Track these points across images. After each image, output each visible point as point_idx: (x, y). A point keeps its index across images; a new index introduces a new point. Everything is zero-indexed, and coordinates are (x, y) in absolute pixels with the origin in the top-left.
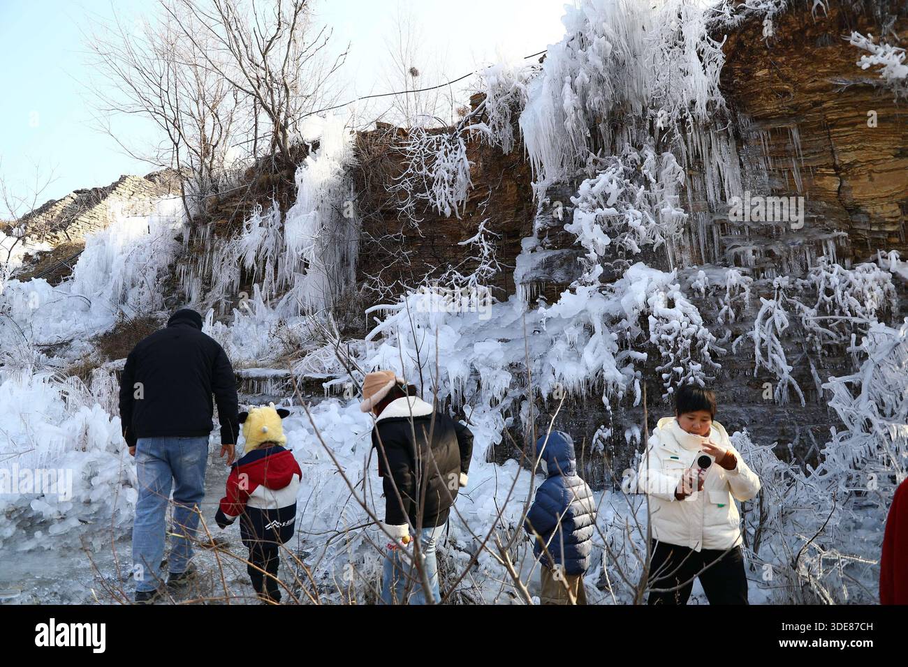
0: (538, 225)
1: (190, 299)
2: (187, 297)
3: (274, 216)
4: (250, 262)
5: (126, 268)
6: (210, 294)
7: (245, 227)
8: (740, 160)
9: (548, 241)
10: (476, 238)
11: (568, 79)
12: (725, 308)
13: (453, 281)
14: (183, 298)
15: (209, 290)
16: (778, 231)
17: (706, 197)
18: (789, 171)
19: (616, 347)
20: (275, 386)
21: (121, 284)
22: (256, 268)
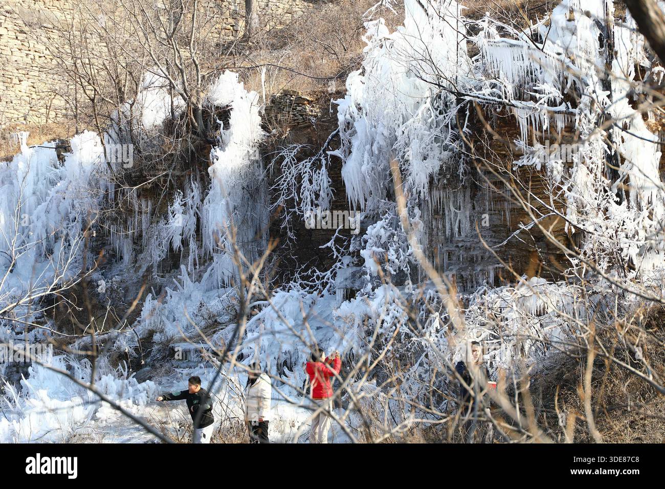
0: (351, 249)
1: (121, 258)
2: (118, 256)
3: (193, 197)
4: (177, 243)
5: (47, 219)
6: (142, 256)
7: (170, 212)
8: (473, 204)
9: (356, 260)
10: (329, 244)
11: (368, 147)
12: (422, 312)
13: (315, 277)
14: (114, 256)
15: (141, 252)
16: (477, 259)
17: (445, 232)
18: (504, 211)
19: (364, 335)
20: (195, 355)
21: (44, 236)
22: (182, 249)
